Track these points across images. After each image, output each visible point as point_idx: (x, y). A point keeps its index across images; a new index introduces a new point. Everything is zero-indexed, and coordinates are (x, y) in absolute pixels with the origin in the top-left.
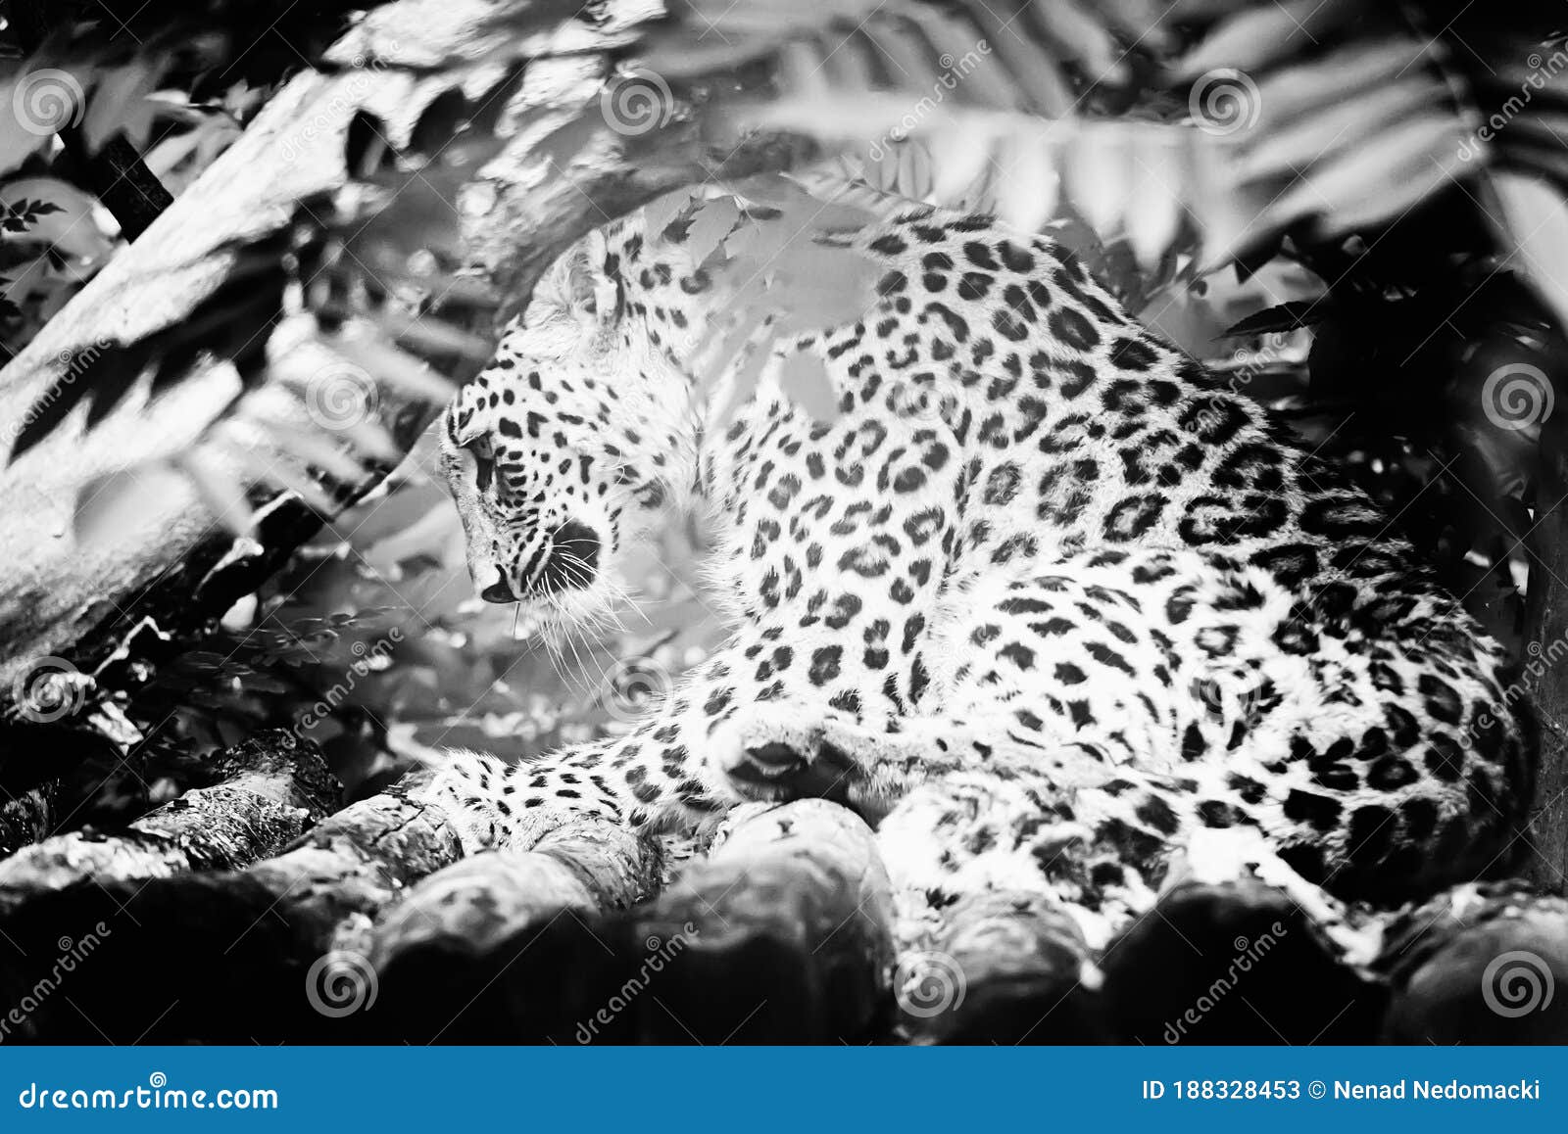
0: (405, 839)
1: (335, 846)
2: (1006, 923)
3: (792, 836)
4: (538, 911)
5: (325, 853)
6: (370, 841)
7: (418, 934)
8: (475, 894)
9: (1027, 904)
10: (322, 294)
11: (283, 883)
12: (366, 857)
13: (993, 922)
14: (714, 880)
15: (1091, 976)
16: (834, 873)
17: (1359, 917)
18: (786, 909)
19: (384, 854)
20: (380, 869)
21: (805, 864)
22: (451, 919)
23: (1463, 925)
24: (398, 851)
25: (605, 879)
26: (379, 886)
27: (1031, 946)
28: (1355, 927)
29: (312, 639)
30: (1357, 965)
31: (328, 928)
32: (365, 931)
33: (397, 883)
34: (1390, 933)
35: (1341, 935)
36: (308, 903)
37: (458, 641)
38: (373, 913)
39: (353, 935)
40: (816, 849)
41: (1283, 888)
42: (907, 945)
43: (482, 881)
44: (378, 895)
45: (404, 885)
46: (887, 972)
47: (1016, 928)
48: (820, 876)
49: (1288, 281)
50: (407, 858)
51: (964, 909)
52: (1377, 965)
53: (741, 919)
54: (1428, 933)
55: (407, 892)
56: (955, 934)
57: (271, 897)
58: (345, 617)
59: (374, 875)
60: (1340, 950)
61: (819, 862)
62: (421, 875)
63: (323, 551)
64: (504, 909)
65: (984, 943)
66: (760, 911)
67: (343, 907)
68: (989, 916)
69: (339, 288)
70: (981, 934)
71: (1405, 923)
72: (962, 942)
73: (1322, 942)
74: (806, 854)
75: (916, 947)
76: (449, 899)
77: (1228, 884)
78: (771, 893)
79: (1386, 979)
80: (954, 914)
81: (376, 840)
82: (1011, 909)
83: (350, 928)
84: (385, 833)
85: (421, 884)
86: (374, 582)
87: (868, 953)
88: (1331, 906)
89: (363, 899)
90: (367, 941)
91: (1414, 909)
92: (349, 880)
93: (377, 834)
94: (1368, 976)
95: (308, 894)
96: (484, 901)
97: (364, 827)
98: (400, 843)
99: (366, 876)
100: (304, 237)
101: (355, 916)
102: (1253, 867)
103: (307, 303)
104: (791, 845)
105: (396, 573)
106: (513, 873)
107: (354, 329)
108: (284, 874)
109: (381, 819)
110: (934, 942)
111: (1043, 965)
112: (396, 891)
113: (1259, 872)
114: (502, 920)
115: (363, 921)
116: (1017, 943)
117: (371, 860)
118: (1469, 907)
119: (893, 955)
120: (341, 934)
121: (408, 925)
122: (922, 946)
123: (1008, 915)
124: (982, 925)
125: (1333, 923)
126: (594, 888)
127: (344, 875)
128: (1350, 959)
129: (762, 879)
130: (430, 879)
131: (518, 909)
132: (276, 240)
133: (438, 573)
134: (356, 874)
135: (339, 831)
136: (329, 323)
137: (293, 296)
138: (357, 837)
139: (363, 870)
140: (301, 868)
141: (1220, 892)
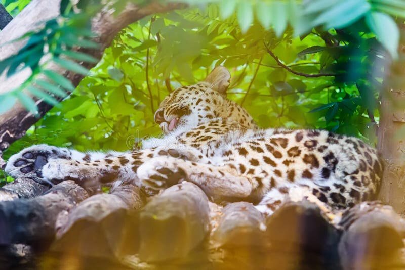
1: (58, 192)
2: (239, 213)
3: (182, 189)
4: (113, 210)
5: (55, 195)
6: (67, 191)
7: (81, 216)
8: (96, 205)
9: (245, 208)
10: (54, 47)
11: (44, 202)
12: (66, 195)
13: (236, 213)
14: (160, 201)
15: (263, 227)
16: (193, 199)
17: (335, 211)
18: (180, 209)
19: (71, 195)
20: (70, 199)
21: (185, 197)
22: (90, 212)
23: (363, 213)
24: (75, 194)
25: (131, 201)
26: (70, 203)
27: (246, 219)
28: (334, 214)
29: (51, 137)
30: (335, 224)
31: (56, 214)
32: (66, 215)
33: (75, 203)
34: (344, 215)
35: (330, 216)
36: (51, 208)
37: (90, 138)
38: (68, 211)
39: (63, 216)
40: (189, 192)
41: (315, 203)
42: (213, 219)
43: (98, 202)
44: (70, 205)
45: (77, 203)
46: (207, 226)
47: (242, 214)
48: (189, 200)
49: (313, 40)
50: (77, 196)
51: (228, 209)
52: (341, 224)
53: (169, 212)
54: (354, 215)
55: (78, 205)
56: (226, 216)
57: (41, 206)
58: (60, 131)
59: (69, 200)
60: (330, 220)
61: (190, 196)
62: (81, 200)
63: (53, 114)
64: (104, 209)
65: (233, 218)
66: (174, 209)
67: (60, 209)
68: (235, 211)
69: (59, 46)
70: (233, 216)
71: (348, 212)
72: (228, 218)
73: (325, 218)
74: (185, 194)
75: (215, 219)
76: (89, 206)
77: (299, 202)
78: (176, 205)
79: (342, 228)
80: (225, 211)
81: (69, 191)
82: (241, 209)
83: (62, 214)
84: (71, 189)
85: (81, 203)
86: (67, 122)
87: (202, 221)
88: (327, 208)
89: (66, 207)
90: (67, 218)
91: (350, 209)
92: (62, 202)
93: (69, 189)
94: (338, 227)
95: (51, 205)
96: (99, 207)
97: (66, 187)
98: (75, 191)
99: (66, 201)
100: (49, 32)
101: (63, 211)
102: (307, 197)
103: (50, 50)
104: (181, 192)
105: (73, 120)
106: (106, 199)
107: (63, 56)
108: (44, 200)
109: (70, 185)
110: (220, 218)
111: (250, 224)
112: (75, 205)
113: (308, 199)
114: (103, 212)
115: (66, 213)
116: (243, 218)
117: (68, 196)
118: (365, 208)
119: (209, 222)
120: (60, 216)
121: (78, 214)
122: (217, 219)
123: (241, 211)
124: (233, 213)
125: (328, 213)
126: (128, 204)
127: (61, 200)
128: (333, 222)
129: (174, 201)
130: (84, 201)
131: (108, 209)
132: (42, 33)
133: (85, 120)
134: (64, 200)
135: (59, 189)
136: (56, 55)
137: (46, 48)
138: (64, 190)
139: (66, 199)
140: (49, 198)
141: (298, 204)
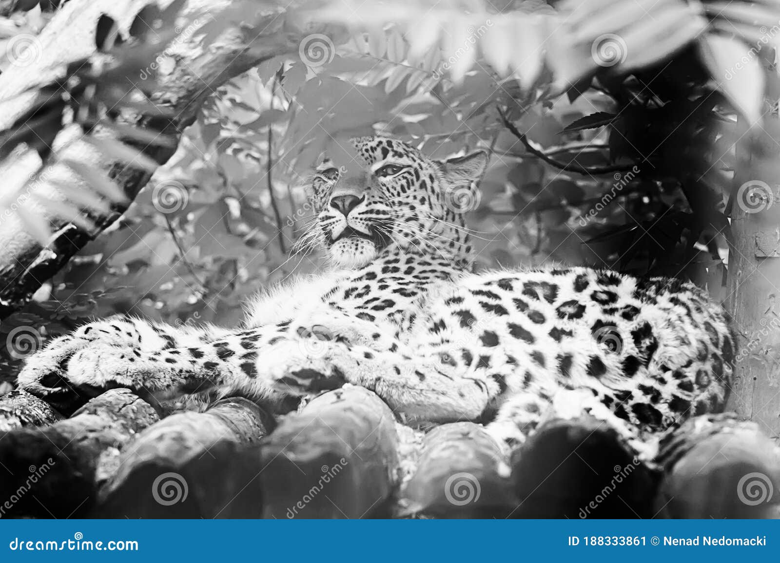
0: (135, 408)
1: (99, 412)
2: (457, 443)
3: (343, 400)
4: (208, 444)
5: (93, 417)
6: (117, 410)
7: (145, 457)
8: (174, 435)
9: (468, 433)
10: (84, 114)
11: (72, 433)
12: (115, 418)
13: (450, 443)
14: (301, 424)
15: (504, 470)
16: (365, 419)
17: (645, 435)
18: (340, 438)
19: (125, 416)
20: (123, 424)
21: (349, 415)
22: (162, 449)
23: (701, 438)
24: (132, 415)
25: (242, 427)
26: (122, 433)
27: (471, 455)
28: (644, 441)
29: (83, 305)
30: (645, 460)
31: (97, 455)
32: (116, 456)
33: (132, 431)
34: (663, 443)
35: (636, 444)
36: (85, 443)
37: (160, 305)
38: (120, 448)
39: (110, 459)
40: (355, 406)
41: (604, 421)
42: (405, 457)
43: (178, 428)
44: (122, 438)
45: (136, 432)
46: (395, 471)
47: (462, 446)
48: (358, 421)
49: (595, 102)
50: (136, 419)
51: (435, 436)
52: (658, 460)
53: (316, 444)
54: (683, 442)
55: (138, 435)
56: (430, 450)
57: (66, 440)
58: (100, 293)
59: (120, 427)
60: (636, 453)
61: (357, 413)
62: (144, 427)
63: (86, 259)
64: (190, 443)
65: (446, 454)
66: (327, 439)
67: (104, 445)
68: (448, 440)
69: (93, 111)
70: (444, 449)
71: (670, 437)
72: (434, 454)
73: (627, 449)
74: (350, 409)
75: (409, 458)
76: (161, 438)
77: (575, 419)
78: (332, 430)
79: (661, 468)
80: (429, 440)
81: (120, 409)
82: (460, 436)
83: (108, 455)
84: (125, 405)
85: (145, 431)
86: (114, 275)
87: (384, 461)
89: (115, 440)
90: (118, 462)
91: (675, 430)
92: (106, 430)
93: (121, 406)
94: (651, 466)
95: (85, 438)
96: (179, 439)
97: (114, 402)
98: (133, 410)
99: (115, 428)
100: (74, 82)
101: (110, 449)
102: (588, 410)
103: (75, 119)
104: (341, 405)
105: (125, 270)
106: (194, 424)
107: (102, 133)
108: (72, 427)
109: (123, 398)
110: (419, 455)
111: (478, 464)
112: (132, 436)
113: (591, 412)
114: (188, 448)
115: (115, 452)
116: (464, 454)
117: (117, 420)
118: (704, 428)
119: (398, 462)
120: (103, 459)
121: (140, 451)
122: (413, 457)
123: (459, 439)
124: (444, 445)
125: (632, 439)
126: (236, 432)
127: (104, 427)
128: (642, 457)
129: (327, 423)
130: (150, 428)
131: (197, 443)
133: (148, 270)
134: (110, 427)
135: (101, 405)
136: (87, 129)
137: (68, 115)
138: (110, 408)
139: (114, 425)
140: (81, 424)
141: (572, 423)
